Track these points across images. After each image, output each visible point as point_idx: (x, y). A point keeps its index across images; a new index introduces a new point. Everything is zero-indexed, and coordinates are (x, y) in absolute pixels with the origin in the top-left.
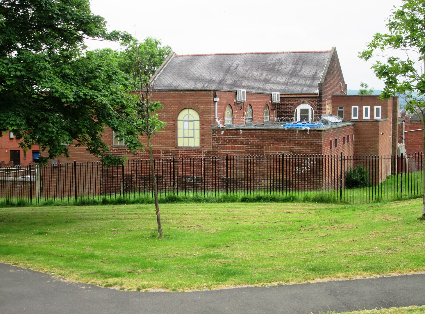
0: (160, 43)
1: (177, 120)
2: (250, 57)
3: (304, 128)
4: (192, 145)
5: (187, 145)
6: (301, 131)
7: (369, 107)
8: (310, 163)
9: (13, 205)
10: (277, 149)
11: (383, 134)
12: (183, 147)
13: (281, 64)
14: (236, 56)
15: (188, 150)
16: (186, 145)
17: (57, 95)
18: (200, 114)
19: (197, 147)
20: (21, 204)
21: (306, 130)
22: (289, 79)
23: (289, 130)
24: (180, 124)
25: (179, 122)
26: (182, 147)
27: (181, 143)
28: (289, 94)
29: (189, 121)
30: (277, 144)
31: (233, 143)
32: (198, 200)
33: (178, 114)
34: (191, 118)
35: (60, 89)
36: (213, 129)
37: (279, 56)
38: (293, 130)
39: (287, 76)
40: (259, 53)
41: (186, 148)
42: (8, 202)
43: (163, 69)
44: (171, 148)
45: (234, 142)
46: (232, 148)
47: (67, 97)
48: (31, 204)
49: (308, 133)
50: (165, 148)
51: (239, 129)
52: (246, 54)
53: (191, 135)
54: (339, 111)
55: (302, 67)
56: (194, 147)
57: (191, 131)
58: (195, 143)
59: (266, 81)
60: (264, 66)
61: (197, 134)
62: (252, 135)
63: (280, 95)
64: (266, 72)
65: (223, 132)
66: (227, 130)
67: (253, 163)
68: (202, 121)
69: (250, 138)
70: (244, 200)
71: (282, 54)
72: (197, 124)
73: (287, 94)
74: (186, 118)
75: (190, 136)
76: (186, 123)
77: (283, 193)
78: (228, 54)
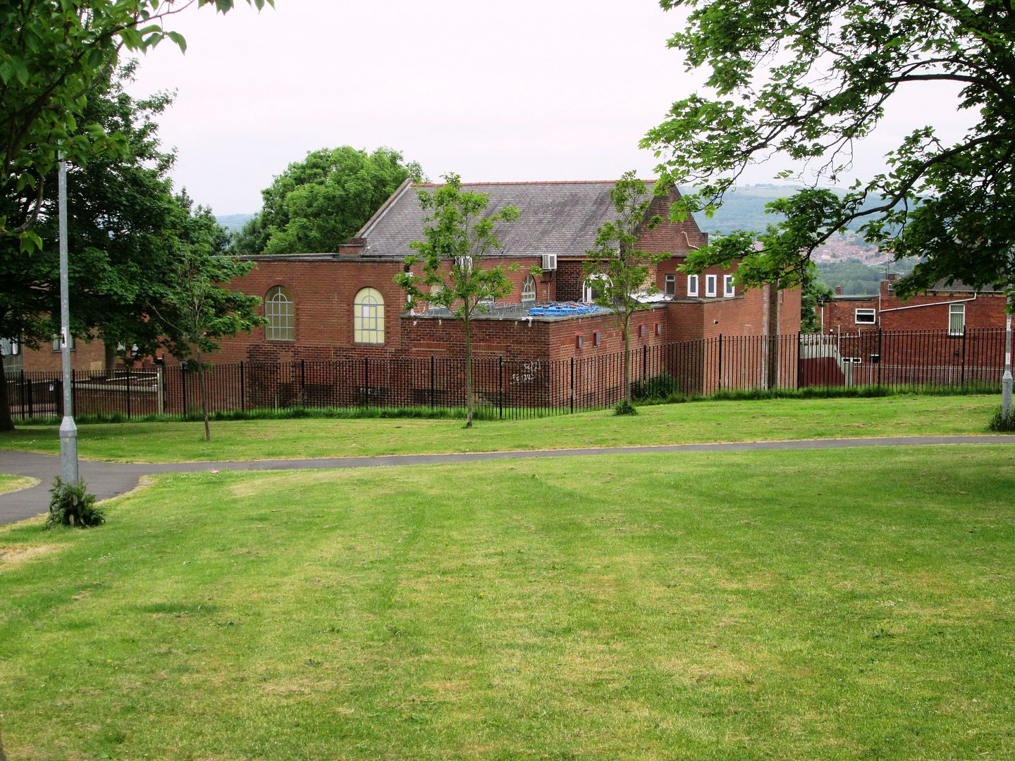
0: (401, 158)
1: (353, 304)
2: (531, 189)
3: (524, 319)
4: (373, 341)
5: (368, 341)
6: (520, 322)
7: (715, 277)
8: (534, 368)
9: (105, 421)
10: (489, 348)
11: (716, 323)
12: (362, 343)
13: (576, 203)
14: (508, 188)
15: (368, 347)
16: (366, 340)
17: (115, 298)
18: (385, 296)
19: (381, 344)
20: (115, 420)
21: (527, 321)
22: (581, 230)
23: (505, 321)
24: (357, 310)
25: (356, 306)
26: (360, 344)
27: (359, 338)
28: (573, 257)
29: (370, 305)
30: (489, 341)
31: (429, 339)
32: (330, 416)
33: (355, 296)
34: (373, 302)
35: (119, 292)
36: (402, 319)
37: (576, 189)
38: (510, 321)
39: (579, 225)
40: (546, 183)
41: (366, 345)
42: (99, 417)
43: (388, 209)
44: (345, 345)
45: (431, 336)
46: (428, 346)
47: (126, 300)
48: (129, 420)
49: (530, 325)
50: (338, 344)
51: (438, 319)
52: (525, 184)
53: (373, 327)
54: (668, 283)
55: (607, 209)
56: (377, 344)
57: (373, 321)
58: (378, 338)
59: (545, 233)
60: (548, 206)
61: (381, 324)
62: (455, 327)
63: (558, 257)
64: (549, 216)
65: (415, 323)
66: (422, 319)
67: (457, 368)
68: (387, 305)
69: (452, 331)
70: (384, 416)
71: (583, 185)
72: (381, 310)
73: (570, 257)
74: (366, 302)
75: (371, 328)
76: (366, 308)
77: (501, 409)
78: (497, 184)
